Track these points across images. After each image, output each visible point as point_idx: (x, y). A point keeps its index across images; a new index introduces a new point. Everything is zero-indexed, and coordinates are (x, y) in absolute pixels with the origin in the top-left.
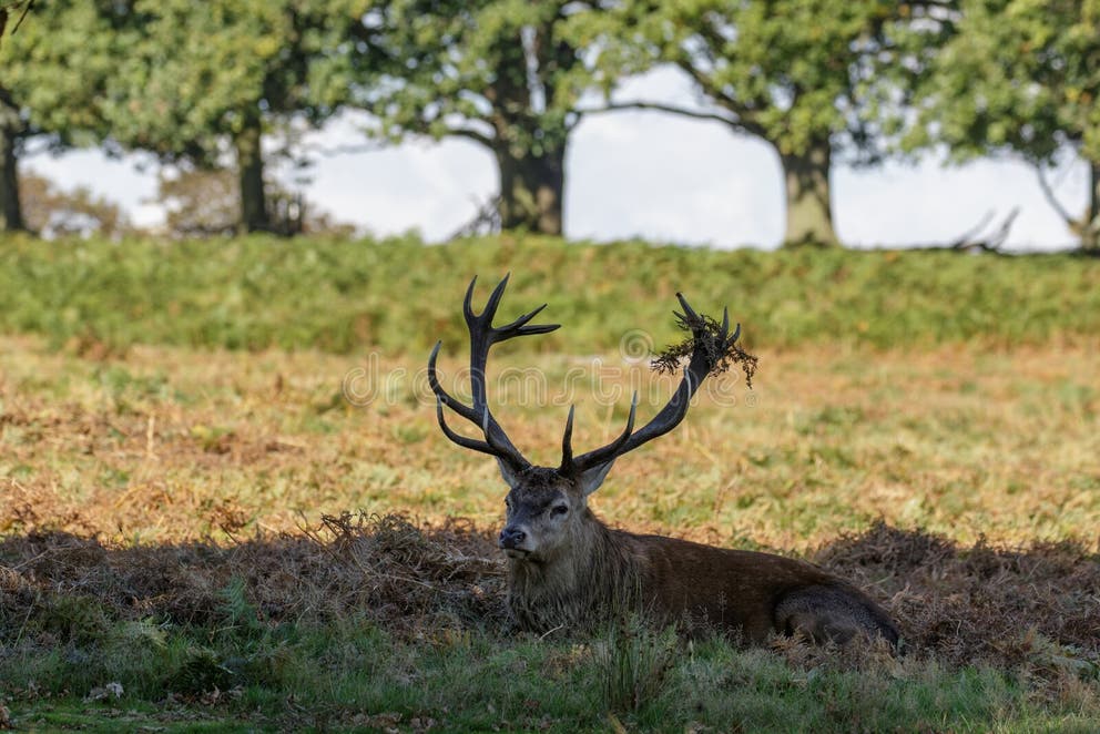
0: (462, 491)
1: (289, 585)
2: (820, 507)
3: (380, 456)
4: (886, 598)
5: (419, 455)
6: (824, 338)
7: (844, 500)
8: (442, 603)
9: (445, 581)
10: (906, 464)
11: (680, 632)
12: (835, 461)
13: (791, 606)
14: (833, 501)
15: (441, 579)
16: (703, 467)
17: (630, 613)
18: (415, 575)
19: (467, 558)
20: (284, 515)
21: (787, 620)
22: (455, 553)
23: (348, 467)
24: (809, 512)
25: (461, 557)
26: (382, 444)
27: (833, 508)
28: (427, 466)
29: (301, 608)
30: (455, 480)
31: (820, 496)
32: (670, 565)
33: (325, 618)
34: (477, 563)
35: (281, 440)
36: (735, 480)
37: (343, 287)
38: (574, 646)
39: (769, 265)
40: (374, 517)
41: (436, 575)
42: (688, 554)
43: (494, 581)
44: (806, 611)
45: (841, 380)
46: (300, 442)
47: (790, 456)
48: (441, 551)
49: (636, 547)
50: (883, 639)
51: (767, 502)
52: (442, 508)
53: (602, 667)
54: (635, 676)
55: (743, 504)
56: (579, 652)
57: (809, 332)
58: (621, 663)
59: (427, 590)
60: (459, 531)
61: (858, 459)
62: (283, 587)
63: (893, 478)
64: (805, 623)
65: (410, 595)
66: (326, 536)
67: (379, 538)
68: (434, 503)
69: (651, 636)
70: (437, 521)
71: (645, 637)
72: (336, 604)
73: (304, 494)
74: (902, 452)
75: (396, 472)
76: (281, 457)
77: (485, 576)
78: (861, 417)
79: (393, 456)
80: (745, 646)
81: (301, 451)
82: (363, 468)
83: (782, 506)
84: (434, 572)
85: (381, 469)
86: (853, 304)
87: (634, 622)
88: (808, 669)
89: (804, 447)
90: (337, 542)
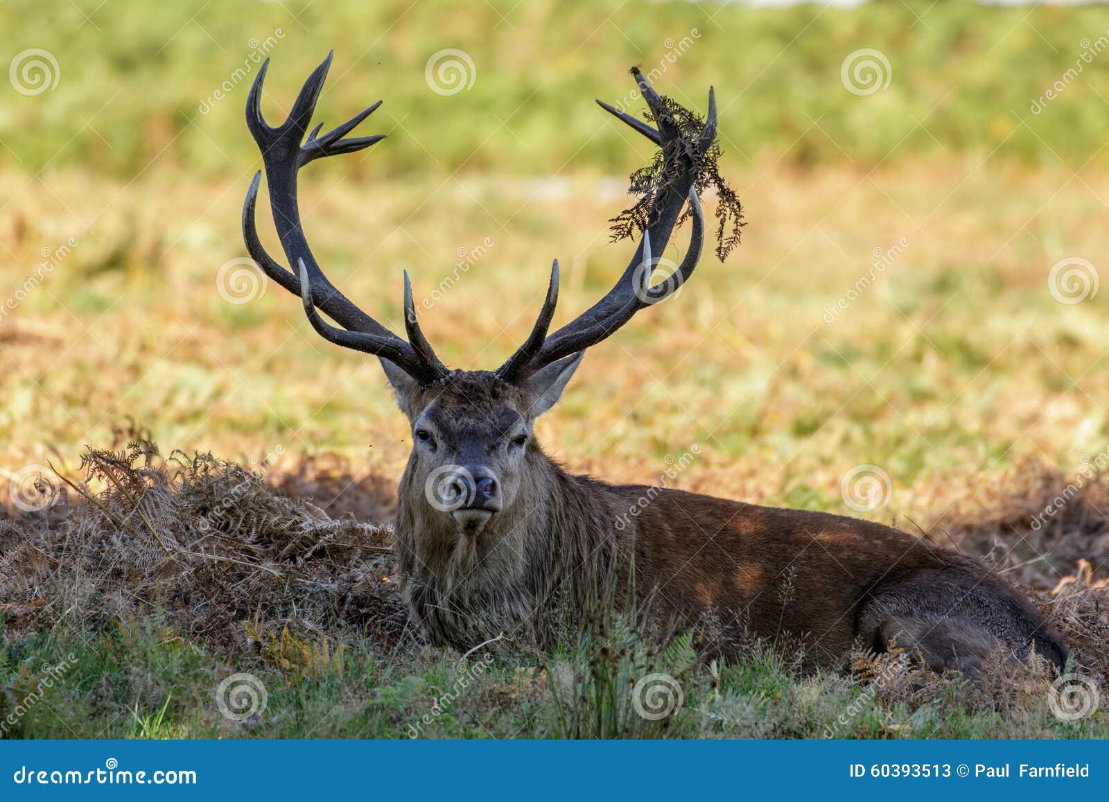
0: (327, 409)
1: (37, 567)
2: (935, 435)
3: (190, 352)
4: (1043, 589)
5: (254, 350)
6: (939, 151)
7: (972, 425)
8: (297, 601)
9: (300, 560)
10: (1077, 361)
11: (698, 647)
12: (957, 358)
13: (885, 609)
14: (954, 426)
15: (293, 559)
16: (735, 367)
17: (614, 614)
18: (248, 551)
19: (337, 523)
20: (27, 451)
21: (878, 629)
22: (316, 515)
23: (135, 370)
24: (914, 442)
25: (326, 523)
26: (193, 331)
27: (954, 437)
28: (269, 367)
29: (58, 609)
30: (316, 392)
31: (933, 416)
32: (670, 535)
33: (100, 623)
34: (353, 531)
35: (25, 324)
36: (791, 391)
37: (124, 64)
38: (518, 669)
39: (845, 28)
40: (176, 455)
41: (283, 552)
42: (698, 516)
43: (381, 560)
44: (910, 613)
45: (967, 222)
46: (52, 328)
47: (883, 351)
48: (294, 513)
49: (612, 505)
50: (1040, 657)
51: (840, 426)
52: (294, 439)
53: (566, 706)
54: (620, 720)
55: (803, 430)
56: (527, 681)
57: (917, 141)
58: (599, 699)
59: (269, 577)
60: (323, 478)
61: (997, 354)
62: (29, 572)
63: (1055, 386)
64: (905, 631)
65: (239, 585)
66: (99, 486)
67: (189, 492)
68: (281, 429)
69: (650, 654)
70: (284, 461)
71: (638, 655)
72: (119, 601)
73: (60, 415)
74: (1070, 342)
75: (216, 378)
76: (24, 354)
77: (367, 555)
78: (999, 282)
79: (211, 352)
80: (807, 670)
81: (57, 344)
82: (159, 372)
83: (869, 435)
84: (281, 547)
85: (191, 375)
86: (989, 94)
87: (621, 629)
88: (913, 708)
89: (907, 336)
90: (117, 497)
